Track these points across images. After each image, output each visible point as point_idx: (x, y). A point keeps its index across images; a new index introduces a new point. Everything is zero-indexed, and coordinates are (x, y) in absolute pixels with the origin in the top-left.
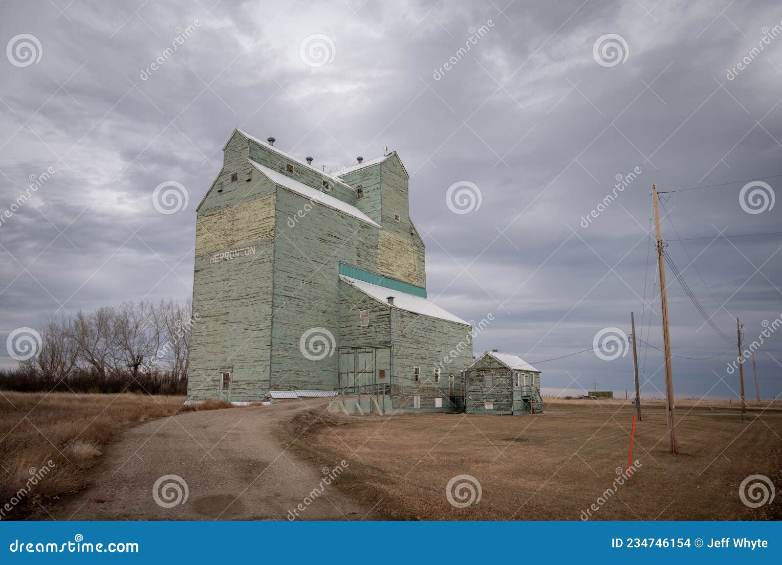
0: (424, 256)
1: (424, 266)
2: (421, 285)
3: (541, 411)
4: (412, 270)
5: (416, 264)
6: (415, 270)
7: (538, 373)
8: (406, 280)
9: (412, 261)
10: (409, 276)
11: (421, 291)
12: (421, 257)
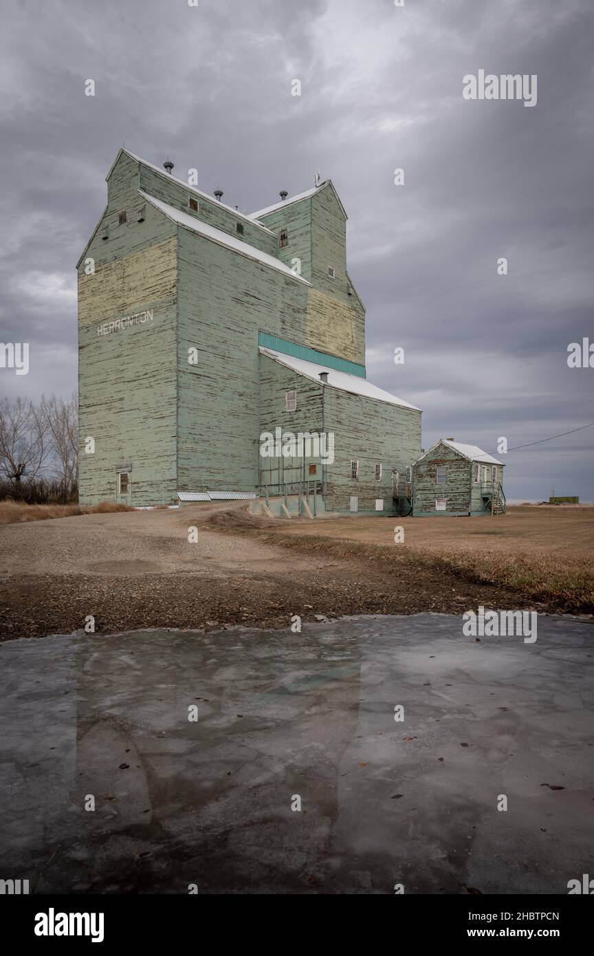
0: (363, 324)
1: (364, 336)
2: (360, 362)
3: (503, 512)
4: (348, 342)
5: (354, 335)
6: (353, 342)
7: (502, 466)
8: (341, 355)
9: (349, 330)
10: (345, 349)
11: (358, 369)
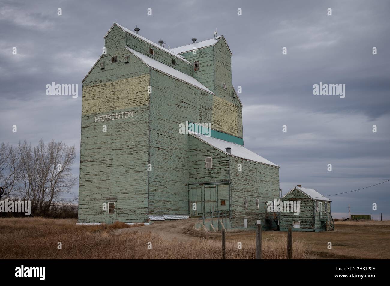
0: (242, 114)
1: (242, 121)
2: (240, 136)
3: (333, 229)
4: (234, 125)
5: (237, 121)
6: (236, 125)
7: (330, 202)
8: (230, 133)
9: (234, 118)
10: (232, 129)
11: (239, 141)
12: (240, 115)
